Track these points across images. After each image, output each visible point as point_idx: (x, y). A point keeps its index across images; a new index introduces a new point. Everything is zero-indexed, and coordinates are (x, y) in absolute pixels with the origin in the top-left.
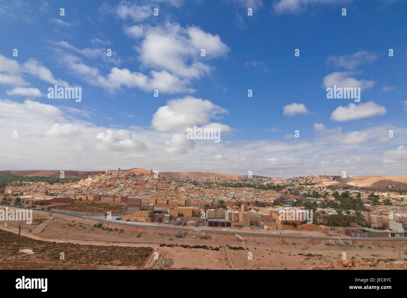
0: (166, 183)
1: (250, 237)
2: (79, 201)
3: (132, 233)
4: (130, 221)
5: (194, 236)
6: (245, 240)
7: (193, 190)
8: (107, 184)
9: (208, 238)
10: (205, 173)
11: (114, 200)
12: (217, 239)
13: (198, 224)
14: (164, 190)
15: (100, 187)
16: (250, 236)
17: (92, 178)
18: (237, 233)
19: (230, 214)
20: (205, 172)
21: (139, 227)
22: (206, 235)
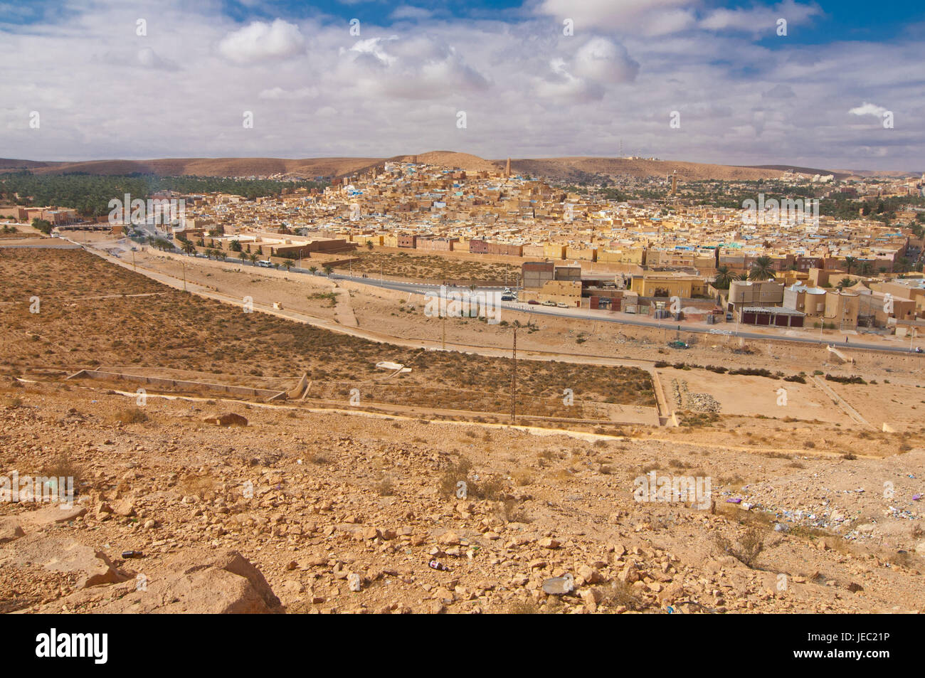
0: (554, 197)
1: (866, 354)
2: (366, 249)
3: (559, 334)
4: (538, 304)
5: (715, 346)
6: (854, 362)
7: (633, 220)
8: (401, 201)
9: (752, 353)
10: (631, 161)
11: (452, 248)
12: (776, 355)
13: (714, 317)
14: (555, 219)
15: (386, 211)
16: (865, 351)
17: (355, 185)
18: (831, 345)
19: (801, 296)
20: (631, 158)
21: (574, 321)
22: (747, 344)
